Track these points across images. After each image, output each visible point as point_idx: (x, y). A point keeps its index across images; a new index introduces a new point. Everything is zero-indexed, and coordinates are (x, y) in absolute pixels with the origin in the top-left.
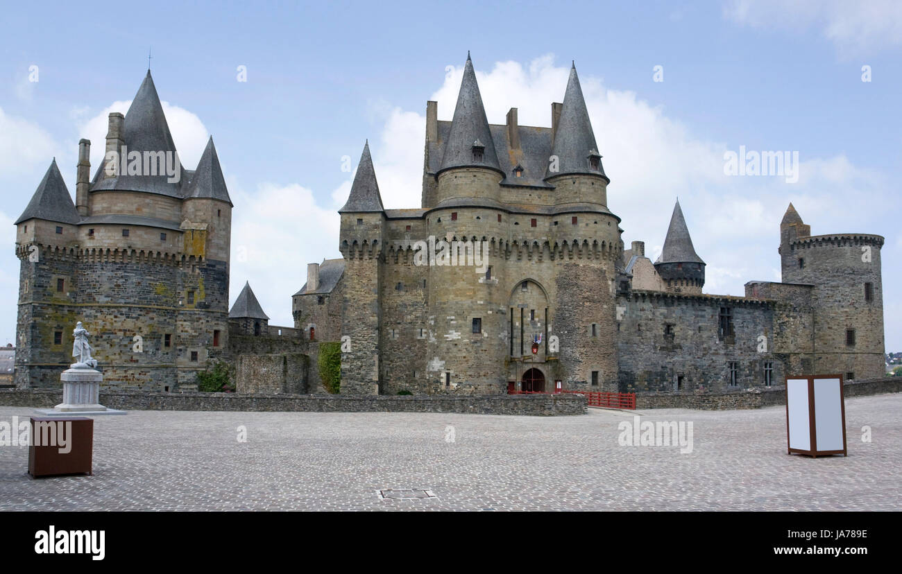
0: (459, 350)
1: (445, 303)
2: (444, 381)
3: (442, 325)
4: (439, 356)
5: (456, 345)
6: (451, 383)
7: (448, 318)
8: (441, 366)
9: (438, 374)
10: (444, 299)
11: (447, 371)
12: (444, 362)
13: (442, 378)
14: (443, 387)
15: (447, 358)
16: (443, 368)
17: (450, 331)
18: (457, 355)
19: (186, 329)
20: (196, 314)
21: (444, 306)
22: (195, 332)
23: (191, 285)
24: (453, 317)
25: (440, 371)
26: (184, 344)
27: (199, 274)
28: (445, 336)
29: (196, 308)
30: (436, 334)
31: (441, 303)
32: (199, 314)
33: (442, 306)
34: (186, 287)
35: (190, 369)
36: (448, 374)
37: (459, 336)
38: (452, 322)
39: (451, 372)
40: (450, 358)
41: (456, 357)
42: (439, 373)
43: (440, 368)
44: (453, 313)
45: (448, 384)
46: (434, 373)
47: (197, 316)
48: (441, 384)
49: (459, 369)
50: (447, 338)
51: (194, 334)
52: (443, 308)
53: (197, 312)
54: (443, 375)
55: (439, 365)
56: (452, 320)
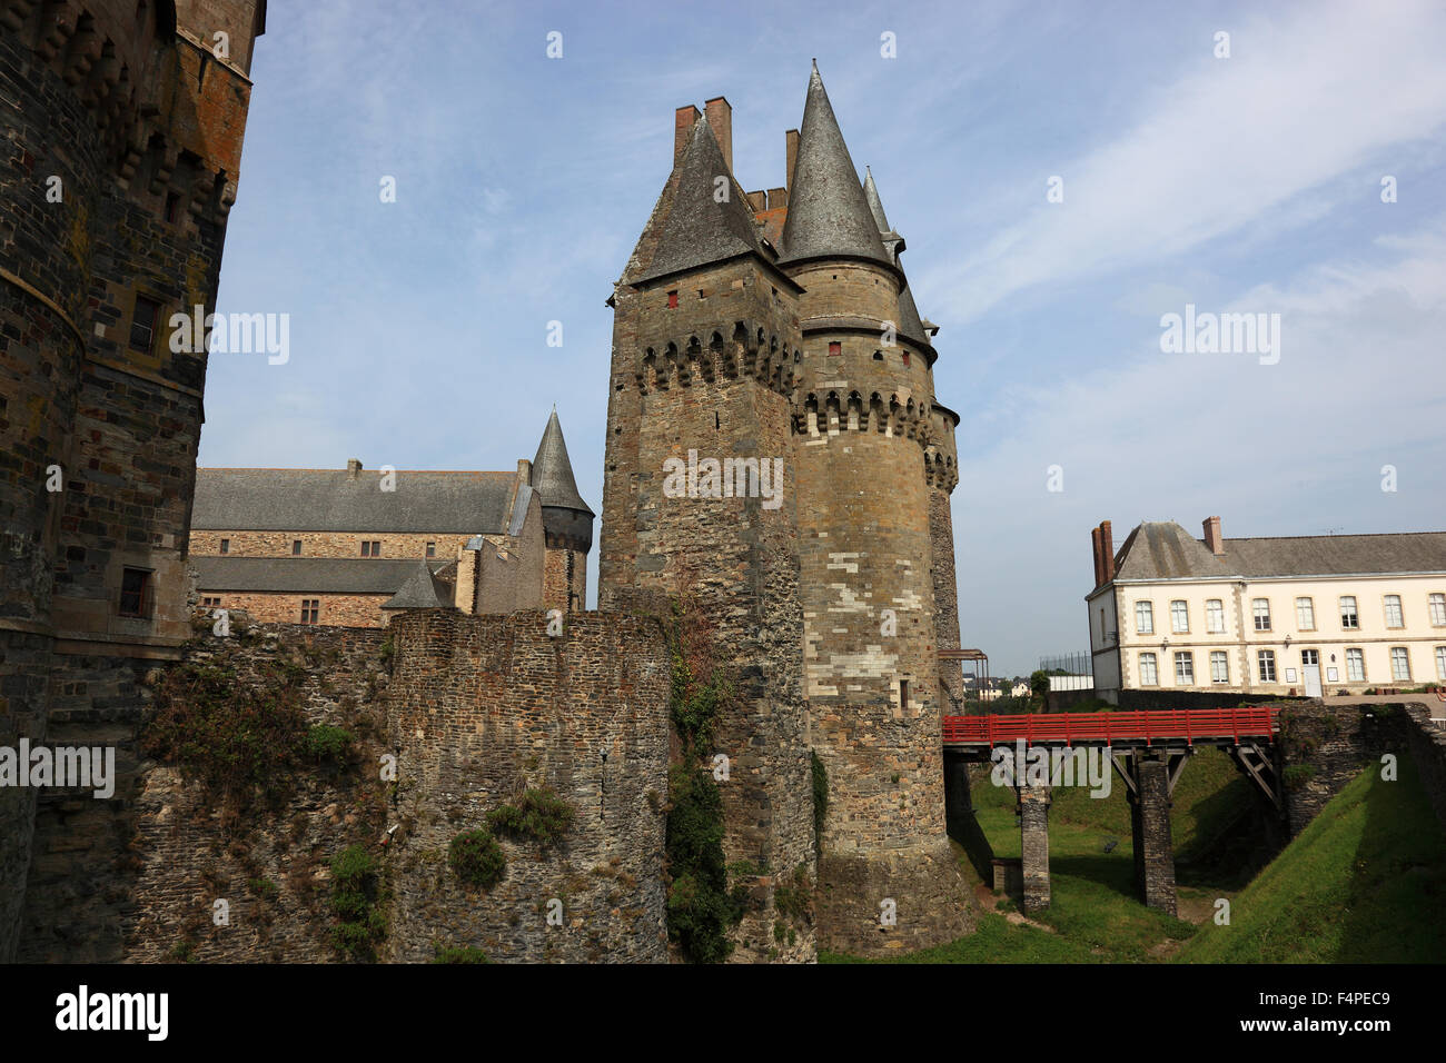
0: (922, 633)
1: (889, 531)
2: (896, 698)
3: (886, 576)
4: (881, 644)
5: (916, 621)
6: (911, 704)
7: (898, 562)
8: (888, 667)
9: (880, 684)
10: (888, 522)
11: (905, 678)
12: (896, 657)
13: (894, 692)
14: (898, 713)
15: (903, 649)
16: (895, 670)
17: (904, 591)
18: (920, 644)
19: (116, 457)
20: (162, 401)
21: (889, 536)
22: (150, 480)
23: (157, 270)
24: (907, 563)
25: (887, 677)
26: (101, 530)
27: (191, 236)
28: (896, 600)
29: (164, 373)
30: (868, 595)
31: (879, 529)
32: (174, 404)
33: (883, 534)
34: (132, 271)
35: (113, 652)
36: (903, 684)
37: (920, 602)
38: (907, 572)
39: (912, 679)
40: (909, 649)
41: (917, 648)
42: (884, 682)
43: (887, 671)
44: (907, 553)
45: (904, 704)
46: (872, 682)
47: (166, 412)
48: (891, 705)
49: (925, 674)
50: (900, 605)
51: (142, 488)
52: (884, 539)
53: (167, 396)
54: (895, 686)
55: (885, 663)
56: (906, 568)
